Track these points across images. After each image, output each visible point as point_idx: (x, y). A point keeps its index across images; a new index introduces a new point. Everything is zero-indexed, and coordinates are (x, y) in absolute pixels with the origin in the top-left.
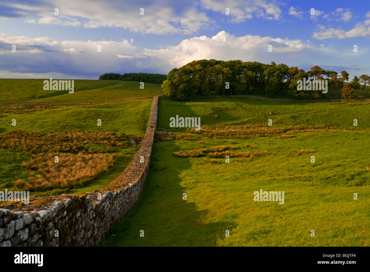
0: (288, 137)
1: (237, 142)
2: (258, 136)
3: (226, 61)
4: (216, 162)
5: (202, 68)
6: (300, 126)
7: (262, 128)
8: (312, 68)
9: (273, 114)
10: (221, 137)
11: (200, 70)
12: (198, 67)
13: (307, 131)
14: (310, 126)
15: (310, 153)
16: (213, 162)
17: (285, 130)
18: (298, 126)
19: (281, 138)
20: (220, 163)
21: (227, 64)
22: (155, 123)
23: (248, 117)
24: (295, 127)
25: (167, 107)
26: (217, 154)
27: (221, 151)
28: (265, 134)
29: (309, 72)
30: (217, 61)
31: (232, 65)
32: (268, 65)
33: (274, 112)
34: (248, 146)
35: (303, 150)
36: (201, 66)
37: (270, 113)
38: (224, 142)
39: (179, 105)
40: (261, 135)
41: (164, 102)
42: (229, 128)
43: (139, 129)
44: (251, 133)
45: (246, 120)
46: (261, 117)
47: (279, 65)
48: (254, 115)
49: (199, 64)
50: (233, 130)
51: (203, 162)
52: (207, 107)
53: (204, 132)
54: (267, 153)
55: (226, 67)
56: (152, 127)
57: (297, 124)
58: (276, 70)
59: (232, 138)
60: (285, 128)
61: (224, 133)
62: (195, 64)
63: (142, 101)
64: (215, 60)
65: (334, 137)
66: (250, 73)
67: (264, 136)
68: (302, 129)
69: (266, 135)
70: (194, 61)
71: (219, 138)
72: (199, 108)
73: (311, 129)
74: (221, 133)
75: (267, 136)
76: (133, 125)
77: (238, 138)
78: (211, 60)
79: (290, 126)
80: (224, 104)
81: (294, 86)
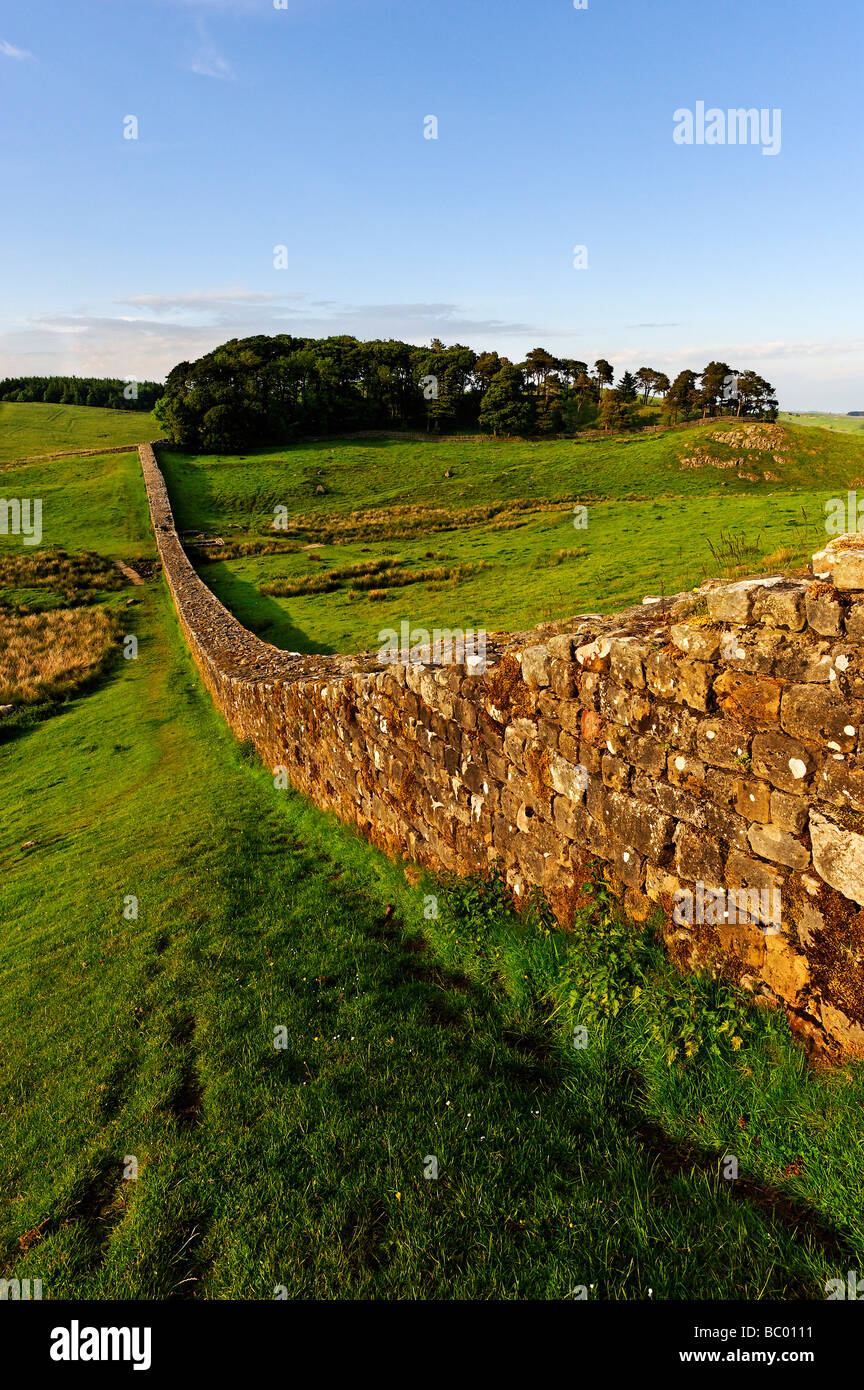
0: (510, 528)
1: (393, 549)
2: (436, 531)
3: (317, 338)
4: (383, 597)
5: (258, 359)
6: (521, 500)
7: (438, 511)
8: (529, 355)
9: (451, 475)
10: (352, 541)
11: (256, 367)
12: (246, 357)
13: (539, 511)
14: (542, 499)
15: (578, 556)
16: (375, 598)
17: (491, 511)
18: (516, 501)
19: (494, 530)
20: (394, 598)
21: (323, 347)
22: (169, 518)
23: (395, 485)
24: (510, 502)
25: (185, 473)
26: (371, 578)
27: (375, 572)
28: (448, 524)
29: (524, 365)
30: (295, 339)
31: (337, 350)
32: (424, 349)
33: (455, 471)
34: (429, 555)
35: (562, 551)
36: (257, 353)
37: (447, 475)
38: (364, 551)
39: (215, 467)
40: (443, 527)
41: (174, 460)
42: (361, 516)
43: (129, 537)
44: (418, 525)
45: (393, 494)
46: (428, 485)
47: (452, 348)
48: (410, 479)
49: (251, 348)
50: (373, 522)
51: (349, 601)
52: (290, 467)
53: (304, 530)
54: (484, 567)
55: (324, 356)
56: (165, 529)
57: (513, 496)
58: (449, 363)
59: (378, 541)
60: (489, 508)
61: (354, 530)
62: (239, 350)
64: (289, 337)
65: (614, 517)
66: (384, 372)
67: (451, 530)
68: (526, 507)
69: (453, 526)
70: (234, 341)
71: (349, 542)
72: (269, 472)
73: (544, 504)
74: (347, 530)
75: (456, 529)
76: (108, 527)
77: (392, 538)
78: (279, 337)
79: (497, 504)
80: (331, 458)
81: (495, 403)
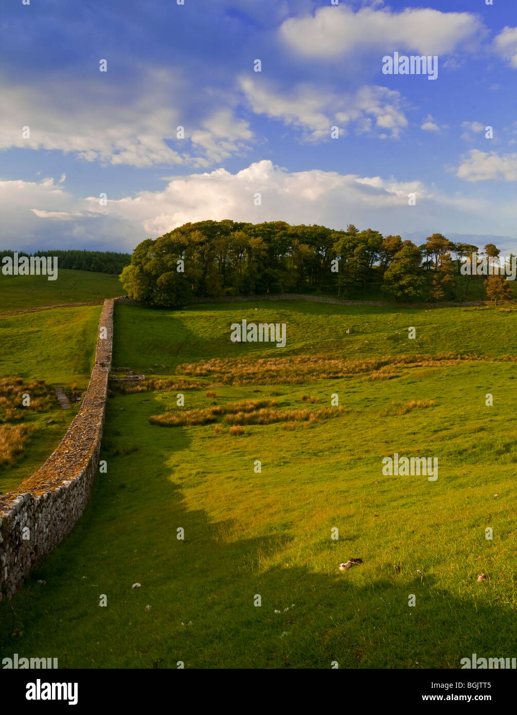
0: (384, 379)
1: (282, 391)
2: (324, 378)
3: (254, 223)
4: (242, 433)
5: (204, 238)
6: (408, 356)
7: (333, 361)
8: (429, 239)
9: (352, 332)
10: (249, 383)
11: (202, 244)
12: (196, 236)
13: (421, 366)
14: (426, 356)
15: (426, 407)
16: (235, 434)
17: (379, 364)
18: (403, 356)
19: (370, 380)
20: (250, 434)
21: (257, 229)
22: (108, 357)
23: (303, 339)
24: (398, 357)
25: (134, 323)
26: (242, 416)
27: (251, 410)
28: (337, 373)
29: (423, 247)
30: (236, 223)
31: (268, 231)
32: (342, 233)
33: (356, 329)
34: (305, 398)
35: (413, 402)
36: (204, 234)
37: (348, 332)
38: (256, 391)
39: (158, 319)
40: (331, 375)
41: (128, 313)
42: (265, 363)
43: (75, 370)
44: (310, 372)
45: (300, 345)
46: (330, 340)
47: (364, 233)
48: (316, 335)
49: (199, 229)
50: (274, 368)
51: (215, 434)
52: (218, 321)
53: (214, 372)
54: (343, 411)
55: (256, 236)
56: (103, 365)
57: (401, 352)
58: (358, 243)
59: (272, 384)
60: (378, 361)
61: (254, 374)
62: (191, 231)
63: (78, 312)
64: (231, 222)
65: (472, 375)
66: (305, 248)
67: (337, 378)
68: (411, 362)
69: (340, 375)
70: (189, 224)
71: (246, 384)
72: (202, 323)
73: (428, 360)
74: (248, 374)
75: (342, 377)
76: (62, 362)
77: (285, 383)
78: (224, 221)
79: (388, 357)
80: (253, 315)
81: (395, 276)
